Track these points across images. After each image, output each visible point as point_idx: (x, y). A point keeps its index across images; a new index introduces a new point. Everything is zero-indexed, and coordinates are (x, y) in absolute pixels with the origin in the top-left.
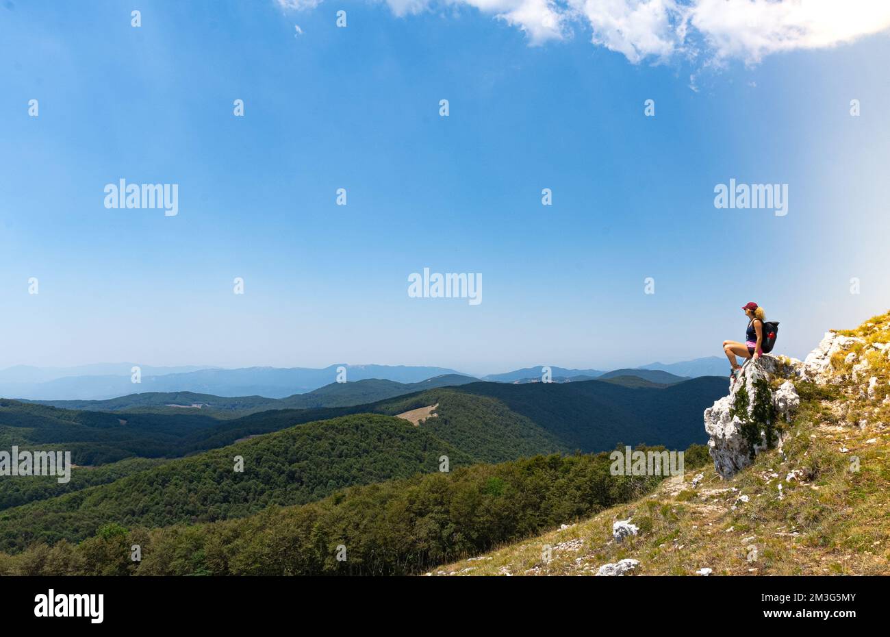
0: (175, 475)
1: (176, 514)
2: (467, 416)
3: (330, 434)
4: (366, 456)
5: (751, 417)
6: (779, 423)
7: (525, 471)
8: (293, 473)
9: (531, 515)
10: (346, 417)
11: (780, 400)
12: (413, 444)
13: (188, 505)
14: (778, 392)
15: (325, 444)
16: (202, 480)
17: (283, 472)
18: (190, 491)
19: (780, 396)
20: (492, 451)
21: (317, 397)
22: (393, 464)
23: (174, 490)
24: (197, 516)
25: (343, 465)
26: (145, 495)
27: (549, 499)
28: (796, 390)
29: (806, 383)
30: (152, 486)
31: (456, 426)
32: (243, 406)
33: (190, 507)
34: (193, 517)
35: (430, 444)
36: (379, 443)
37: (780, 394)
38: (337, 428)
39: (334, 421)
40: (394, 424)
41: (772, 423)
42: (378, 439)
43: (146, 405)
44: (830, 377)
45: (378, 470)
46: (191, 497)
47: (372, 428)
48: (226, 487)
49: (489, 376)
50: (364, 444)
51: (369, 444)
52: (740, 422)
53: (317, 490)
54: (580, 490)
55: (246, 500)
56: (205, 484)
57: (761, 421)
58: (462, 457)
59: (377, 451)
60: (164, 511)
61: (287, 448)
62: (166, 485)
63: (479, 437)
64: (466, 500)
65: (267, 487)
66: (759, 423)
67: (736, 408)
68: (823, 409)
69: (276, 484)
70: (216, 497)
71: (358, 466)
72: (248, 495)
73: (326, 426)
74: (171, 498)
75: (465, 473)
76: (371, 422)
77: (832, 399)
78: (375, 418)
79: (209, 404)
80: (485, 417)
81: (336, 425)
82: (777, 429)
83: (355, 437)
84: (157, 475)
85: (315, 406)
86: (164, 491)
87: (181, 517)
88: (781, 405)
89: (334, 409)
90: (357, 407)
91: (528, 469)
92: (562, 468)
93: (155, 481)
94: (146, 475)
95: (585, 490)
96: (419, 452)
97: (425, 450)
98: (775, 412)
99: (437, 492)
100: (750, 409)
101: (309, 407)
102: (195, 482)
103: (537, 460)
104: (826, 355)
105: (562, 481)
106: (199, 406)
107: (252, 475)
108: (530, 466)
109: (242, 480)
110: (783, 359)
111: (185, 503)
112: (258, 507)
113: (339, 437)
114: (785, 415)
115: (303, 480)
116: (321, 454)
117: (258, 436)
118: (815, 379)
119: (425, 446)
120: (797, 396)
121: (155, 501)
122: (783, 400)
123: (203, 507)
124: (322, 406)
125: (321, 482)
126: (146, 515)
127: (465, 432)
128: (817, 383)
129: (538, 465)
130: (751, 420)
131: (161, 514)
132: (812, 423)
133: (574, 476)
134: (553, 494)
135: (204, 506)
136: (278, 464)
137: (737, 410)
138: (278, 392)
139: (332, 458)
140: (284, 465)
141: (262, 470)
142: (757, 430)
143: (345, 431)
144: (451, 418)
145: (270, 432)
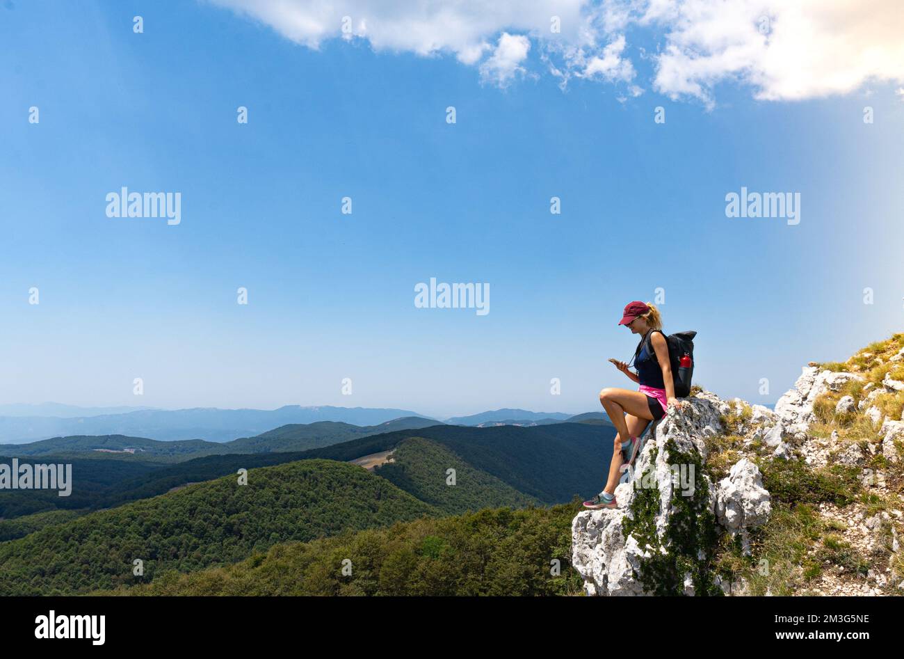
0: (95, 528)
1: (94, 573)
2: (427, 462)
3: (274, 482)
4: (314, 506)
5: (665, 541)
6: (726, 557)
7: (470, 528)
8: (232, 525)
9: (473, 579)
10: (294, 463)
11: (728, 503)
12: (366, 492)
13: (108, 563)
14: (725, 482)
15: (268, 493)
16: (127, 534)
17: (220, 525)
18: (111, 546)
19: (729, 494)
20: (452, 498)
21: (265, 440)
22: (343, 515)
23: (92, 547)
24: (118, 575)
25: (288, 516)
26: (58, 552)
27: (494, 560)
28: (765, 479)
29: (785, 462)
30: (67, 542)
31: (414, 473)
32: (183, 450)
33: (110, 566)
34: (114, 576)
35: (385, 492)
36: (329, 492)
37: (727, 488)
38: (282, 475)
39: (280, 468)
40: (346, 471)
41: (711, 555)
42: (328, 487)
43: (71, 450)
44: (835, 448)
45: (327, 521)
46: (112, 554)
47: (322, 475)
48: (153, 542)
49: (453, 419)
50: (312, 493)
51: (317, 493)
52: (639, 552)
53: (257, 544)
54: (529, 549)
55: (176, 556)
56: (129, 539)
57: (684, 553)
58: (418, 505)
59: (326, 500)
60: (79, 570)
61: (225, 498)
62: (84, 540)
63: (438, 484)
64: (398, 564)
65: (201, 541)
66: (680, 557)
67: (636, 515)
68: (827, 530)
69: (212, 538)
70: (141, 554)
71: (304, 517)
72: (178, 550)
73: (270, 473)
74: (89, 555)
75: (404, 530)
76: (320, 468)
77: (842, 502)
78: (326, 464)
79: (143, 449)
80: (445, 463)
81: (282, 472)
82: (722, 571)
83: (303, 485)
84: (73, 530)
85: (262, 450)
86: (81, 547)
87: (99, 577)
88: (730, 513)
89: (282, 454)
90: (309, 451)
91: (474, 525)
92: (511, 524)
93: (70, 536)
94: (60, 530)
95: (535, 550)
96: (373, 501)
97: (379, 499)
98: (717, 530)
99: (366, 554)
100: (661, 522)
101: (256, 452)
102: (118, 537)
103: (484, 514)
104: (805, 398)
105: (510, 539)
106: (132, 452)
107: (185, 528)
108: (476, 521)
109: (172, 534)
110: (738, 406)
111: (105, 561)
112: (190, 563)
113: (284, 485)
114: (738, 538)
115: (243, 533)
116: (264, 504)
117: (195, 484)
118: (804, 451)
119: (380, 494)
120: (766, 492)
121: (69, 559)
122: (735, 502)
123: (125, 565)
124: (271, 451)
125: (262, 536)
126: (58, 575)
127: (424, 479)
128: (808, 461)
129: (485, 521)
130: (663, 550)
131: (76, 573)
132: (801, 570)
133: (523, 534)
134: (499, 554)
135: (127, 563)
136: (215, 516)
137: (637, 522)
138: (222, 435)
139: (275, 508)
140: (221, 517)
141: (196, 523)
142: (676, 571)
143: (292, 478)
144: (409, 463)
145: (206, 480)
